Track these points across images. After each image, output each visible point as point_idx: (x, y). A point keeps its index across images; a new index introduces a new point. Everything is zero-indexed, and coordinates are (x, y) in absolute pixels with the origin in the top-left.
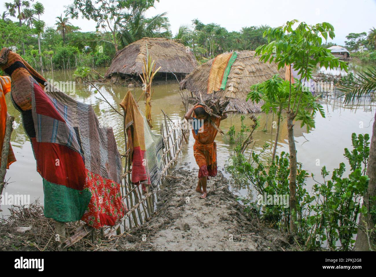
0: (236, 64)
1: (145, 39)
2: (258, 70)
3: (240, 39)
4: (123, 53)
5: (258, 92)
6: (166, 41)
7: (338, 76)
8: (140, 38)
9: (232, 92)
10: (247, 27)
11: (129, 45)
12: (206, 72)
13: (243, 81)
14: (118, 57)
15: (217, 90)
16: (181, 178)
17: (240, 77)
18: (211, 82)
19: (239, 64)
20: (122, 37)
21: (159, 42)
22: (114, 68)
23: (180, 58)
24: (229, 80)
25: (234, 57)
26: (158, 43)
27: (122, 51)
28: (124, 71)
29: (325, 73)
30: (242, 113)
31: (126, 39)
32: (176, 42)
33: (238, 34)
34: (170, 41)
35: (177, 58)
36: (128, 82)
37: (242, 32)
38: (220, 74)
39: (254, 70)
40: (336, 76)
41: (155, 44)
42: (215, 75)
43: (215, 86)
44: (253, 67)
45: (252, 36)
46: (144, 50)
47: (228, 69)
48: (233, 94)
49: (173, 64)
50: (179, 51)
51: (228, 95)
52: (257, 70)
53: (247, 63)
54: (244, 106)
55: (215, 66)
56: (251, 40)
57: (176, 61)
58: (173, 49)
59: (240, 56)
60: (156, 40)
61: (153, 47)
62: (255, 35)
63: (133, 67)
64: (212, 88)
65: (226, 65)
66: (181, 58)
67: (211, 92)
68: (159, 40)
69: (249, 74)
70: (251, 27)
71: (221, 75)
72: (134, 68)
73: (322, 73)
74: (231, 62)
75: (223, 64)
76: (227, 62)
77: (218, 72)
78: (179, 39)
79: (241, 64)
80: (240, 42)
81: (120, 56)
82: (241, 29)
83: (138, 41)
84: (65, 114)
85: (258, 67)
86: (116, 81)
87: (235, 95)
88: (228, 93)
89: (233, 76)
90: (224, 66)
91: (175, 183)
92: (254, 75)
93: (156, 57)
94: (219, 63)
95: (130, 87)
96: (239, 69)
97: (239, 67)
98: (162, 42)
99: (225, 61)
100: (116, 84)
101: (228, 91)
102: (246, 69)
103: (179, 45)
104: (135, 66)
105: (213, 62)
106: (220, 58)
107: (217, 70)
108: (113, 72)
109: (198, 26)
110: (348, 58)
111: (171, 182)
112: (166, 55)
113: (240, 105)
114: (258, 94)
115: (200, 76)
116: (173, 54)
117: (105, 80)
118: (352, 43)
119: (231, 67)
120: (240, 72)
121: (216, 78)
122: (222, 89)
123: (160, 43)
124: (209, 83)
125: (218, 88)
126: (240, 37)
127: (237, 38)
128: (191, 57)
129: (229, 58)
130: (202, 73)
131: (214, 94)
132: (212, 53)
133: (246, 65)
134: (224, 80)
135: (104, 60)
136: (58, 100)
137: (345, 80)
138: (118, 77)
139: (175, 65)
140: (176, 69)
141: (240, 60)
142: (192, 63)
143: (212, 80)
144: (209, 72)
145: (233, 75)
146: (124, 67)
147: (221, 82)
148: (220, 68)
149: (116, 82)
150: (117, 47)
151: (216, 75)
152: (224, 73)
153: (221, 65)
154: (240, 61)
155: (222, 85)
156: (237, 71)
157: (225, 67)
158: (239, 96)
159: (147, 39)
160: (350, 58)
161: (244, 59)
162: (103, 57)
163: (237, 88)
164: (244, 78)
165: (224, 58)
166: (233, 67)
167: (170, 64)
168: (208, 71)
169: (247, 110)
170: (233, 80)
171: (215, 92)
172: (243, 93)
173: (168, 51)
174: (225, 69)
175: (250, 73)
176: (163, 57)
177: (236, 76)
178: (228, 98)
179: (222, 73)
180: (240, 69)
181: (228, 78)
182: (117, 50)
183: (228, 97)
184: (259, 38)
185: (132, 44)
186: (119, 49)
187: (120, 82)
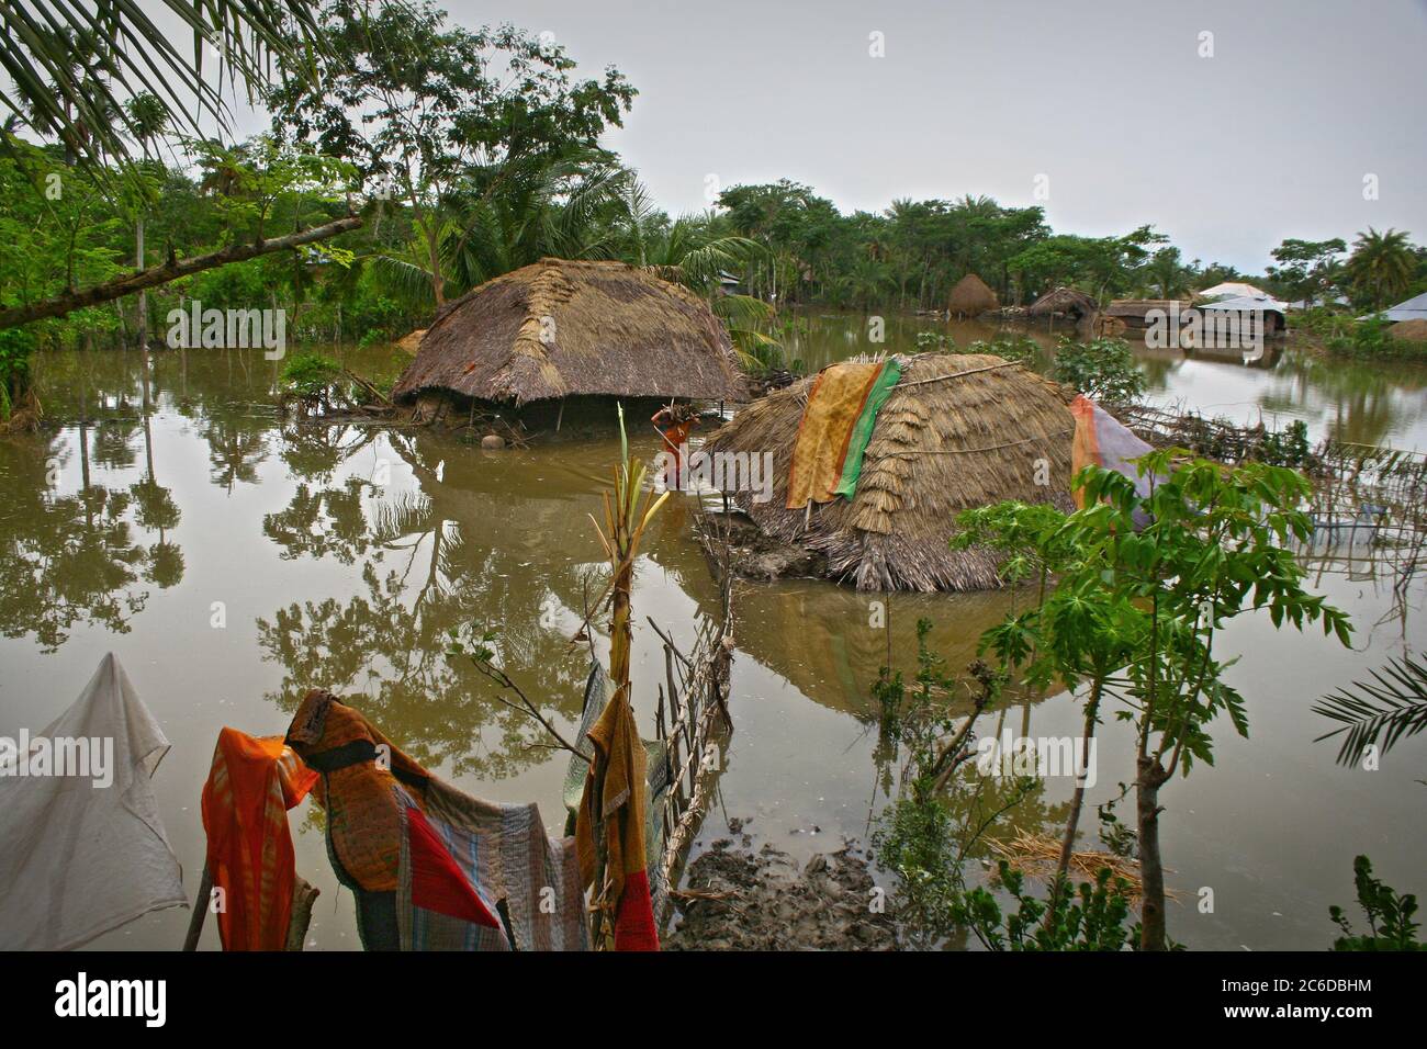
0: (895, 405)
1: (550, 264)
2: (976, 431)
3: (885, 246)
4: (463, 314)
5: (1023, 627)
6: (625, 276)
7: (1251, 433)
8: (530, 261)
9: (879, 509)
10: (913, 202)
11: (489, 283)
12: (783, 425)
13: (919, 472)
14: (444, 328)
15: (823, 498)
16: (730, 897)
17: (909, 457)
18: (802, 464)
19: (908, 405)
20: (462, 250)
21: (599, 276)
22: (430, 368)
23: (674, 341)
24: (868, 465)
25: (888, 379)
26: (596, 280)
27: (459, 305)
28: (465, 384)
29: (1204, 418)
30: (916, 589)
31: (476, 257)
32: (660, 277)
33: (878, 223)
34: (641, 274)
35: (664, 339)
36: (482, 427)
37: (894, 217)
38: (835, 438)
39: (963, 429)
40: (1246, 430)
41: (586, 286)
42: (816, 441)
43: (816, 483)
44: (958, 419)
45: (929, 238)
46: (543, 308)
47: (865, 422)
48: (882, 517)
49: (647, 365)
50: (672, 314)
51: (866, 520)
52: (973, 430)
53: (936, 400)
54: (923, 564)
55: (820, 408)
56: (926, 248)
57: (660, 351)
58: (649, 305)
59: (911, 376)
60: (589, 268)
61: (576, 298)
62: (942, 235)
63: (505, 373)
64: (806, 489)
65: (857, 404)
66: (680, 340)
67: (799, 502)
68: (601, 271)
69: (941, 446)
70: (927, 204)
71: (841, 442)
72: (505, 376)
73: (1195, 415)
74: (877, 398)
75: (850, 402)
76: (864, 397)
77: (830, 430)
78: (674, 268)
79: (916, 405)
80: (884, 255)
81: (452, 322)
82: (890, 206)
83: (522, 271)
84: (473, 866)
85: (975, 417)
86: (436, 415)
87: (889, 524)
88: (865, 512)
89: (885, 449)
90: (852, 410)
91: (710, 916)
92: (959, 447)
93: (588, 336)
94: (835, 397)
95: (490, 448)
96: (907, 423)
97: (909, 418)
98: (612, 277)
99: (854, 392)
100: (433, 427)
101: (866, 505)
102: (930, 424)
103: (672, 289)
104: (511, 368)
105: (812, 390)
106: (838, 377)
107: (827, 422)
108: (426, 383)
109: (740, 217)
110: (1281, 333)
111: (692, 912)
112: (625, 328)
113: (908, 561)
114: (1020, 634)
115: (763, 438)
116: (650, 326)
117: (391, 411)
118: (1293, 274)
119: (880, 414)
120: (909, 435)
121: (823, 452)
122: (842, 496)
123: (603, 282)
124: (796, 469)
125: (828, 489)
126: (885, 238)
127: (872, 240)
128: (717, 337)
129: (871, 382)
130: (769, 427)
131: (812, 513)
132: (778, 292)
133: (931, 409)
134: (852, 464)
135: (380, 314)
136: (455, 823)
137: (1278, 447)
138: (442, 402)
139: (658, 367)
140: (658, 383)
141: (909, 390)
142: (720, 359)
143: (804, 456)
144: (795, 426)
145: (886, 447)
146: (466, 369)
147: (839, 468)
148: (835, 416)
149: (433, 422)
150: (441, 286)
151: (821, 442)
152: (849, 435)
153: (842, 405)
154: (912, 395)
155: (842, 481)
156: (899, 430)
157: (854, 412)
158: (906, 525)
159: (556, 264)
160: (1288, 332)
161: (924, 390)
162: (375, 303)
163: (899, 497)
164: (924, 459)
165: (850, 378)
166: (884, 417)
167: (638, 363)
168: (790, 422)
169: (934, 579)
170: (884, 464)
171: (816, 506)
172: (918, 517)
173: (631, 310)
174: (854, 421)
175: (945, 439)
176: (614, 337)
177: (896, 450)
178: (866, 532)
179: (845, 434)
180: (910, 425)
181: (864, 455)
182: (439, 298)
183: (867, 527)
184: (957, 245)
185: (497, 280)
186: (447, 294)
187: (449, 422)
